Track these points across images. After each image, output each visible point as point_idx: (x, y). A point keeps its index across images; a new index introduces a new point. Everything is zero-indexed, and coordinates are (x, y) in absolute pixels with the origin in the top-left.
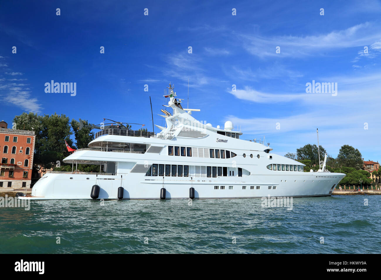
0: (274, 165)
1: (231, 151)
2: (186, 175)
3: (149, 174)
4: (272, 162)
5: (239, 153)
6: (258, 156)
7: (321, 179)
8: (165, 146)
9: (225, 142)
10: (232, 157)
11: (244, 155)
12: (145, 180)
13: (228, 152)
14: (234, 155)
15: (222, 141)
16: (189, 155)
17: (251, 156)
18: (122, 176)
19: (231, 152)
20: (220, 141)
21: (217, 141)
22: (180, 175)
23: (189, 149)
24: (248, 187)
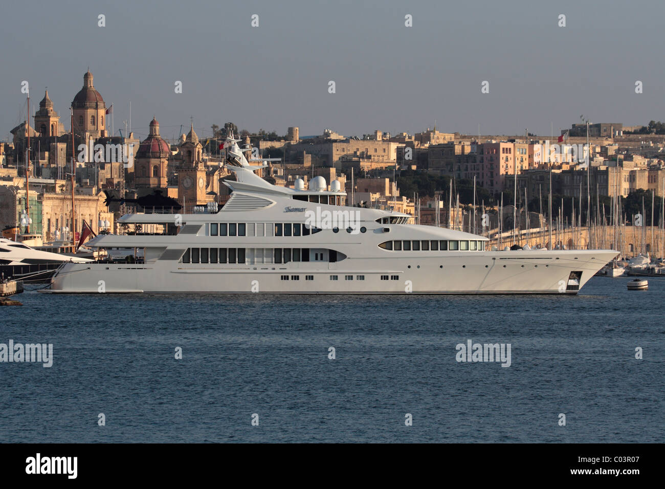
0: (397, 243)
2: (242, 261)
3: (186, 260)
6: (363, 229)
9: (302, 211)
10: (313, 233)
11: (335, 230)
12: (179, 269)
14: (317, 230)
15: (298, 210)
16: (242, 233)
17: (349, 230)
20: (293, 211)
22: (233, 261)
23: (242, 225)
24: (341, 277)
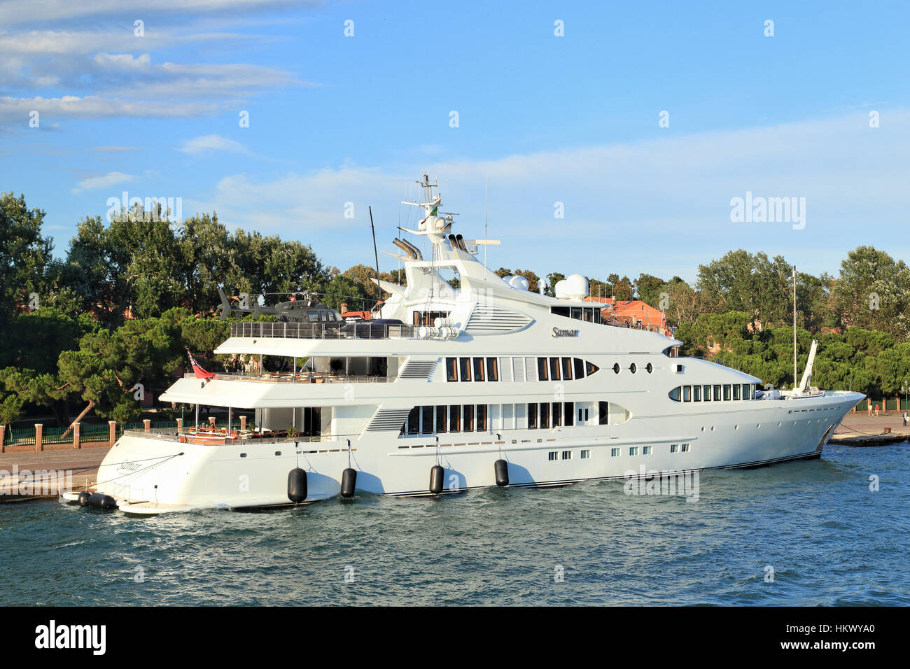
0: (687, 389)
1: (585, 359)
2: (482, 427)
4: (682, 380)
5: (604, 364)
6: (649, 368)
7: (800, 416)
8: (440, 359)
9: (572, 335)
10: (588, 375)
11: (616, 368)
12: (399, 447)
13: (578, 363)
14: (592, 369)
15: (567, 333)
16: (493, 377)
17: (633, 368)
18: (349, 442)
19: (586, 362)
20: (560, 335)
21: (555, 334)
24: (624, 451)
